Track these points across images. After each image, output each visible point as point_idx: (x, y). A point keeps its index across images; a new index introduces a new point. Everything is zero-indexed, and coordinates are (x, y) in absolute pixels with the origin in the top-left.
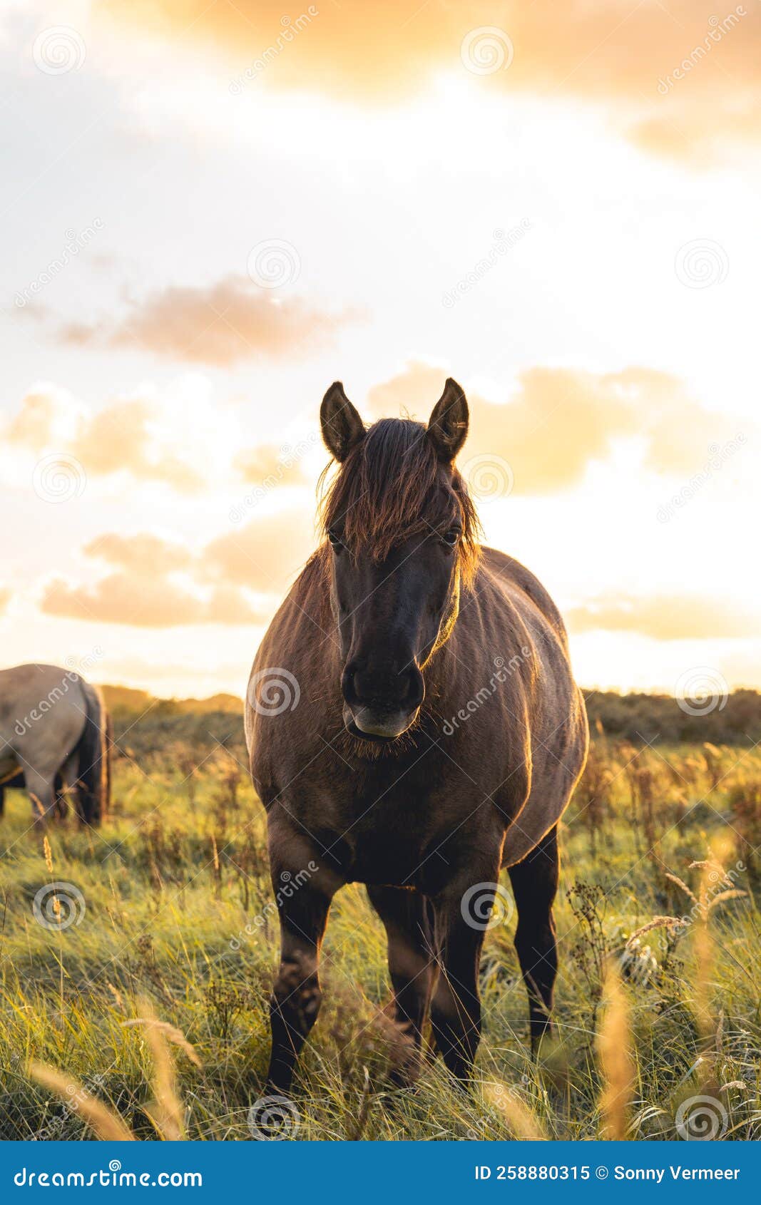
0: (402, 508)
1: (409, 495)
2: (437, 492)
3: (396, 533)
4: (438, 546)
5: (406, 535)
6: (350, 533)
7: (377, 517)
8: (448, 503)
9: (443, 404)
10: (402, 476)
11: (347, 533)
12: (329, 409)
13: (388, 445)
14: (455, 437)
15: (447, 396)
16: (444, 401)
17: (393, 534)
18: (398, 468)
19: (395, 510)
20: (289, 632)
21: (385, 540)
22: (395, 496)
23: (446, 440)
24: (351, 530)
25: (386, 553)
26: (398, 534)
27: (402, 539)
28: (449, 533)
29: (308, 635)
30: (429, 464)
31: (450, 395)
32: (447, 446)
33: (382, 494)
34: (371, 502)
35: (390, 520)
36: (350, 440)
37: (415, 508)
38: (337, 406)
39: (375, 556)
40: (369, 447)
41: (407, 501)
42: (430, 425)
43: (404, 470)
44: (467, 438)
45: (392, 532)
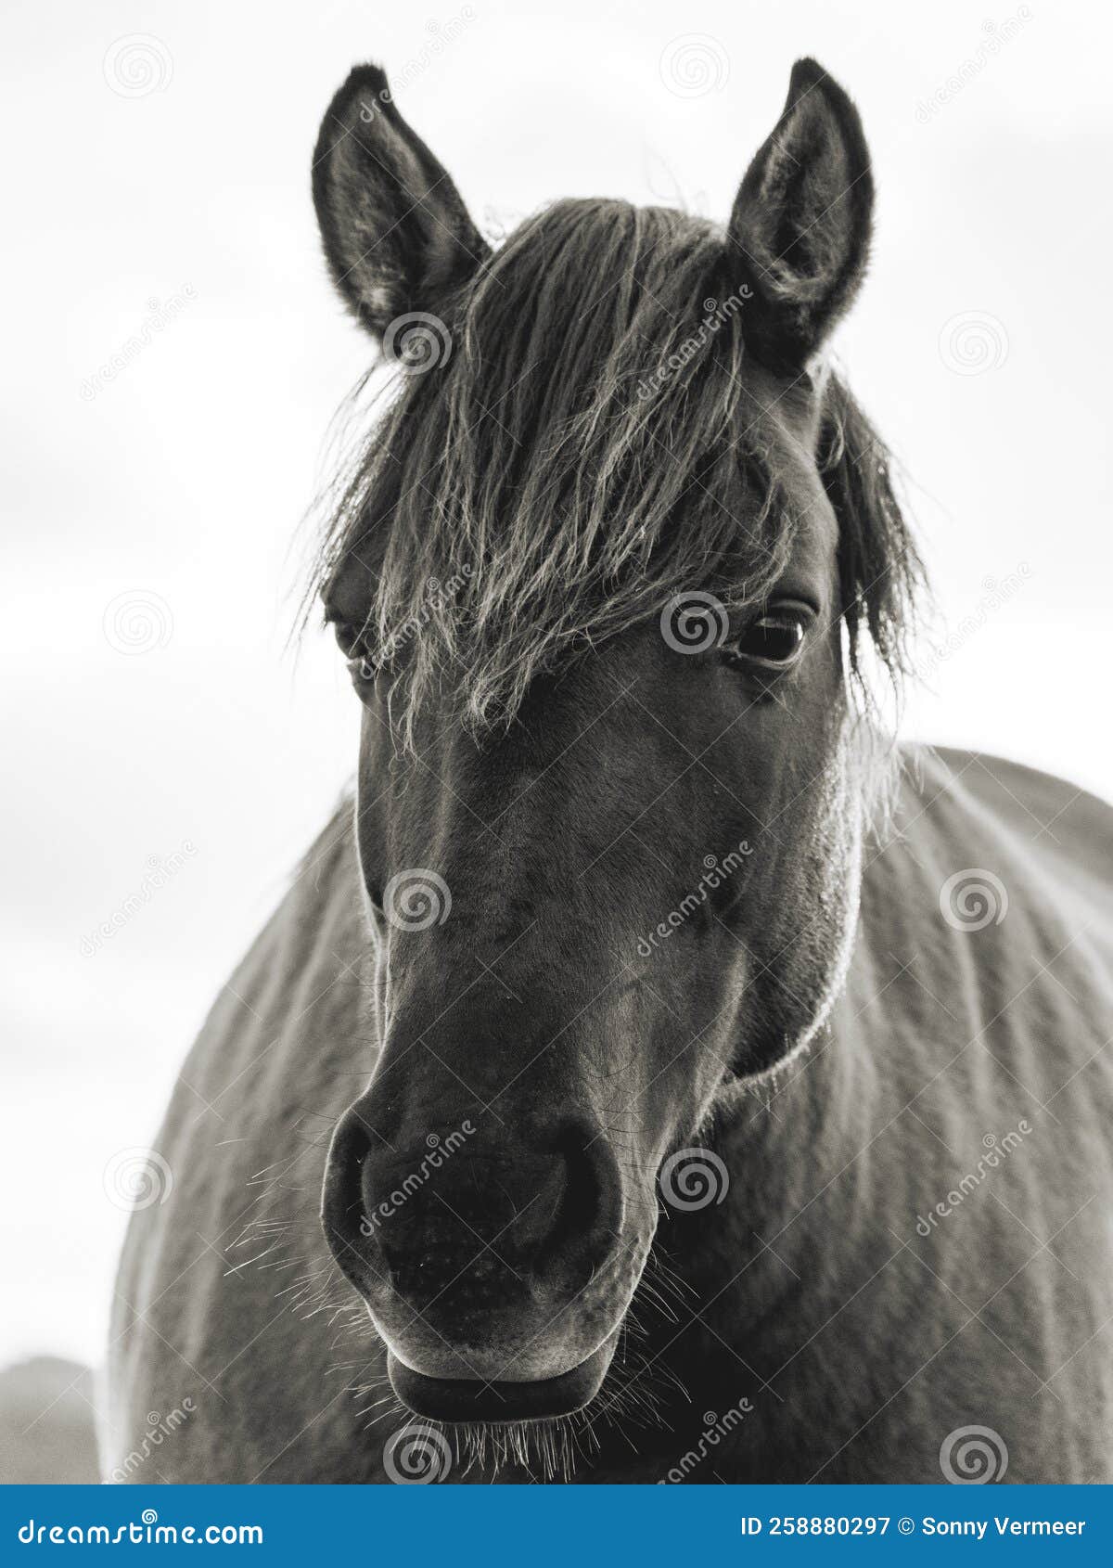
0: (591, 531)
1: (623, 474)
2: (727, 470)
3: (561, 622)
4: (721, 670)
5: (593, 630)
6: (390, 625)
7: (496, 561)
8: (764, 515)
9: (780, 152)
10: (603, 401)
11: (382, 622)
12: (341, 167)
13: (560, 290)
14: (823, 277)
15: (792, 125)
16: (783, 142)
17: (547, 627)
18: (591, 373)
19: (561, 534)
20: (264, 1045)
21: (513, 651)
22: (567, 484)
23: (788, 285)
24: (400, 612)
25: (516, 698)
26: (564, 630)
27: (579, 643)
28: (763, 623)
29: (325, 1051)
30: (707, 372)
31: (806, 119)
32: (791, 307)
33: (518, 473)
34: (476, 503)
35: (542, 571)
36: (426, 281)
37: (641, 530)
38: (373, 157)
39: (476, 707)
40: (486, 304)
41: (612, 504)
42: (734, 229)
43: (608, 387)
44: (866, 281)
45: (544, 617)
